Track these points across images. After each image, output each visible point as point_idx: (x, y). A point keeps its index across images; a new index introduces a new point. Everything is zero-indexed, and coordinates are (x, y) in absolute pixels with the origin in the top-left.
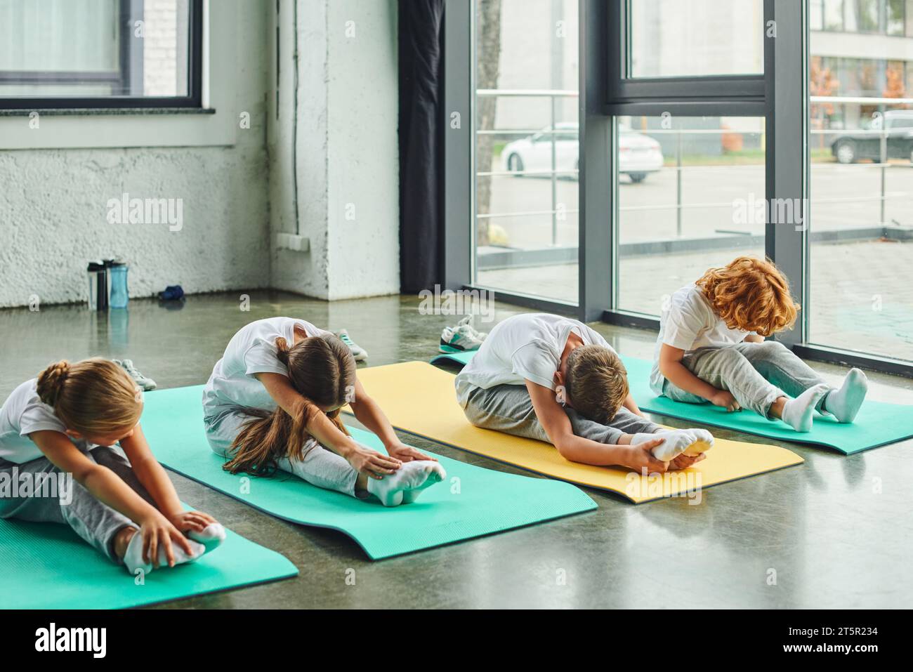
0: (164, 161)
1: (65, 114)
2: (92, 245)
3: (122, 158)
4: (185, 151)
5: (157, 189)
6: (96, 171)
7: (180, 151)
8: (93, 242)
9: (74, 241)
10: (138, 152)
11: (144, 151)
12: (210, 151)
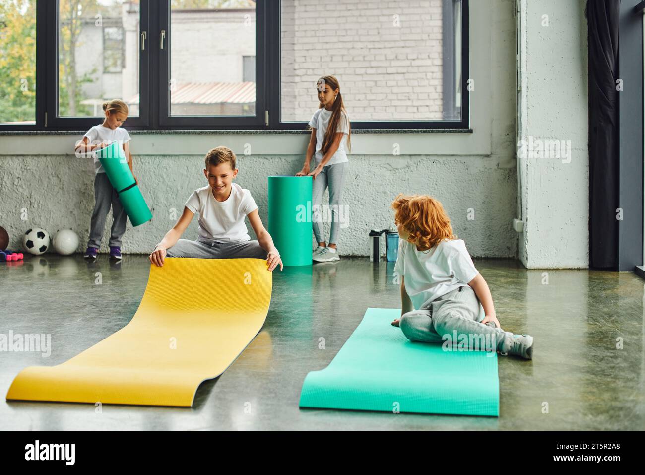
0: (438, 165)
1: (365, 132)
2: (387, 219)
3: (408, 163)
4: (454, 158)
5: (433, 184)
6: (391, 171)
7: (449, 159)
8: (387, 217)
9: (375, 216)
10: (419, 159)
11: (424, 158)
12: (472, 159)
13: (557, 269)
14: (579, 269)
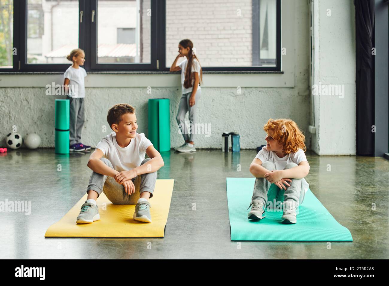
0: (263, 93)
1: (218, 73)
2: (231, 126)
3: (244, 92)
4: (272, 89)
5: (259, 105)
6: (234, 97)
7: (269, 89)
8: (232, 125)
9: (224, 124)
10: (251, 89)
11: (254, 89)
12: (283, 89)
13: (337, 156)
14: (350, 156)
